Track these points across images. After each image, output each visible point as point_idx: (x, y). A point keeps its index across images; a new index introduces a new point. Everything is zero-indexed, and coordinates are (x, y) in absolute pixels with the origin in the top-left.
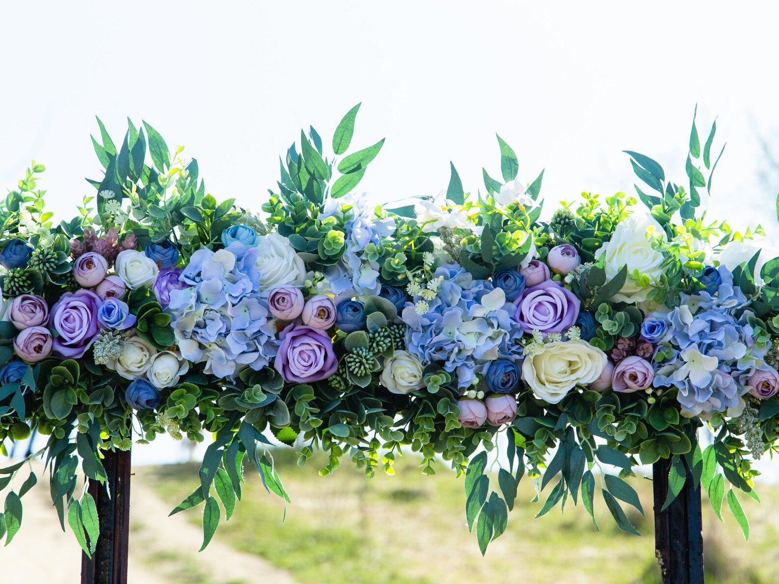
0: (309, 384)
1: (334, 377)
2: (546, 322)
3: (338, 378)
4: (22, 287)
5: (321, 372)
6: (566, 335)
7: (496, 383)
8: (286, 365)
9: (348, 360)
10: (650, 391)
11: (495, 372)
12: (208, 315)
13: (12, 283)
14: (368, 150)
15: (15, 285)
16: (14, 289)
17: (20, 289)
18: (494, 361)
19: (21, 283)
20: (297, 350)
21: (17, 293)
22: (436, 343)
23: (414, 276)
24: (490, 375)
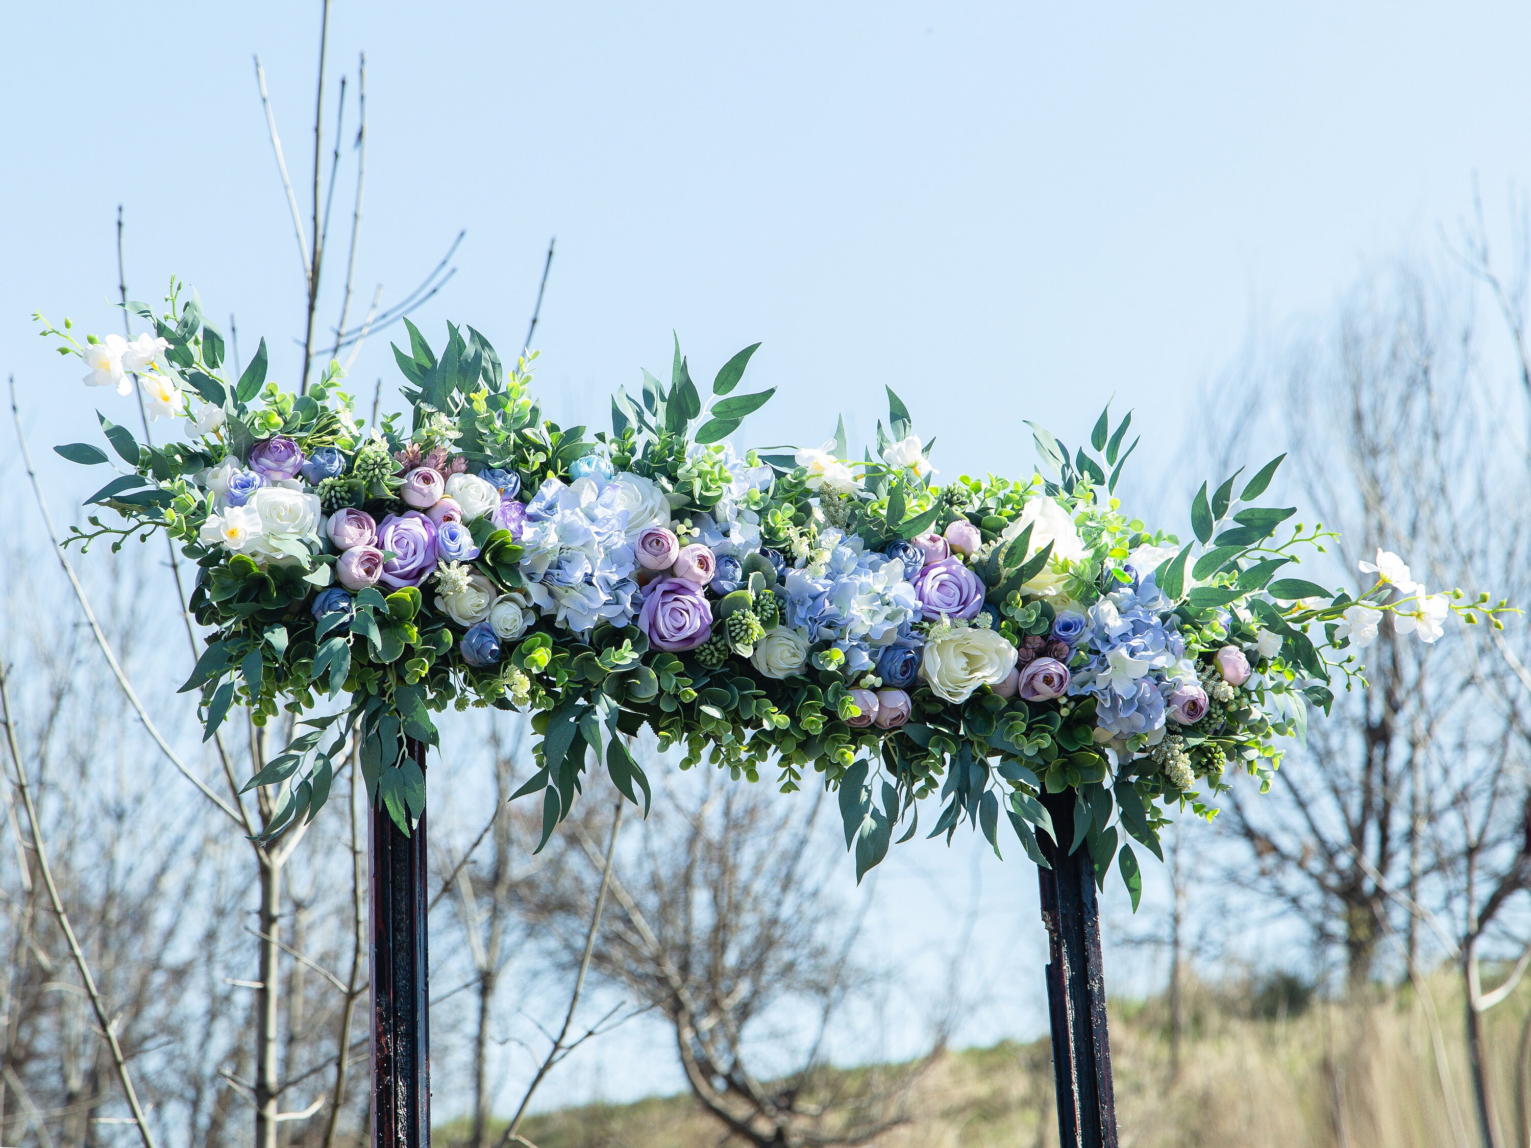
0: (674, 653)
1: (706, 646)
2: (950, 605)
3: (712, 647)
4: (342, 498)
5: (691, 639)
6: (975, 621)
7: (892, 672)
8: (653, 625)
9: (731, 622)
10: (1063, 701)
11: (892, 659)
12: (564, 554)
13: (333, 493)
14: (754, 396)
15: (335, 496)
16: (334, 500)
17: (340, 502)
18: (889, 647)
19: (343, 494)
20: (668, 607)
21: (335, 507)
22: (826, 616)
23: (802, 535)
24: (885, 663)
